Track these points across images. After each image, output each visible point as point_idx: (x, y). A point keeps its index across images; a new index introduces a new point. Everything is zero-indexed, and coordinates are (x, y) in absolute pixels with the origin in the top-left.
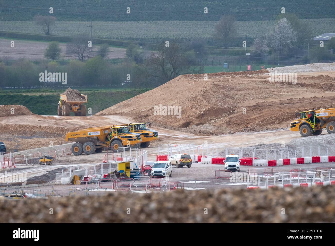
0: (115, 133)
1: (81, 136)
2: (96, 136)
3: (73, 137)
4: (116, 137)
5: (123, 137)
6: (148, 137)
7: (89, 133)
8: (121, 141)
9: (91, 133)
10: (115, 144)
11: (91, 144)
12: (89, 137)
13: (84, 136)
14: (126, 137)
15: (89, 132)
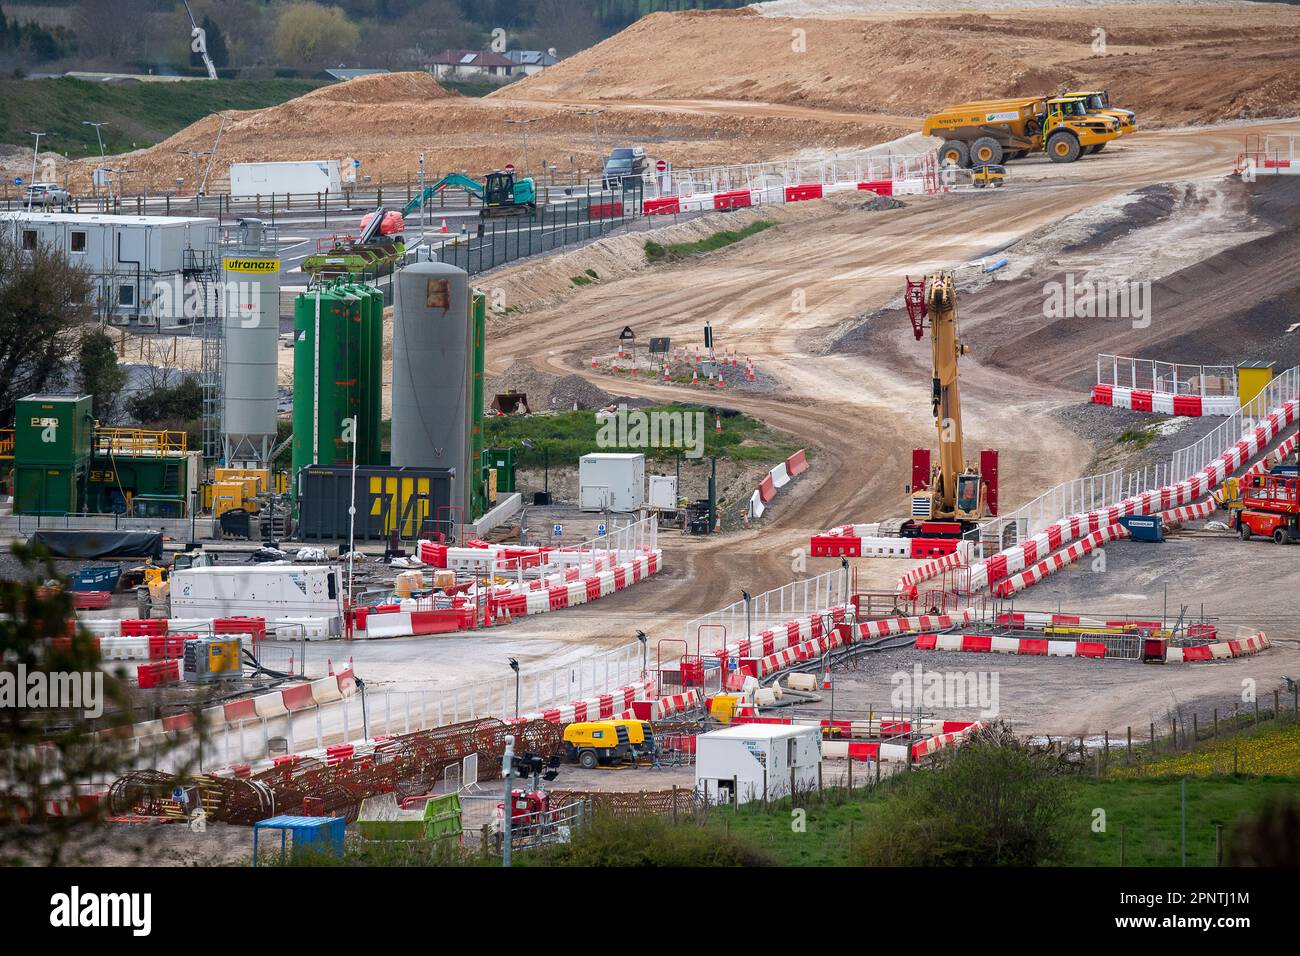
0: (1056, 115)
1: (967, 122)
2: (1004, 123)
3: (944, 125)
4: (1061, 124)
5: (1080, 125)
6: (1103, 131)
7: (988, 116)
8: (1076, 135)
9: (995, 114)
10: (1059, 141)
11: (994, 142)
12: (986, 126)
13: (975, 124)
14: (1088, 124)
15: (990, 112)
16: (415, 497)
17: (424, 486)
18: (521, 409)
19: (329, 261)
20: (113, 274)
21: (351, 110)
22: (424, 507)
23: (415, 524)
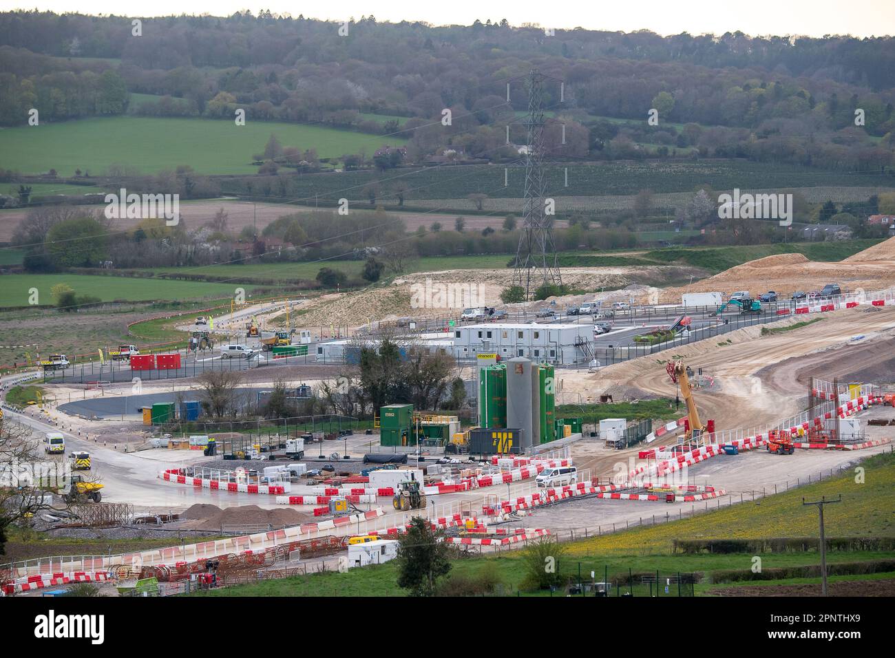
16: (507, 439)
17: (510, 436)
18: (609, 400)
19: (642, 338)
20: (548, 346)
21: (752, 270)
22: (510, 442)
23: (508, 449)
